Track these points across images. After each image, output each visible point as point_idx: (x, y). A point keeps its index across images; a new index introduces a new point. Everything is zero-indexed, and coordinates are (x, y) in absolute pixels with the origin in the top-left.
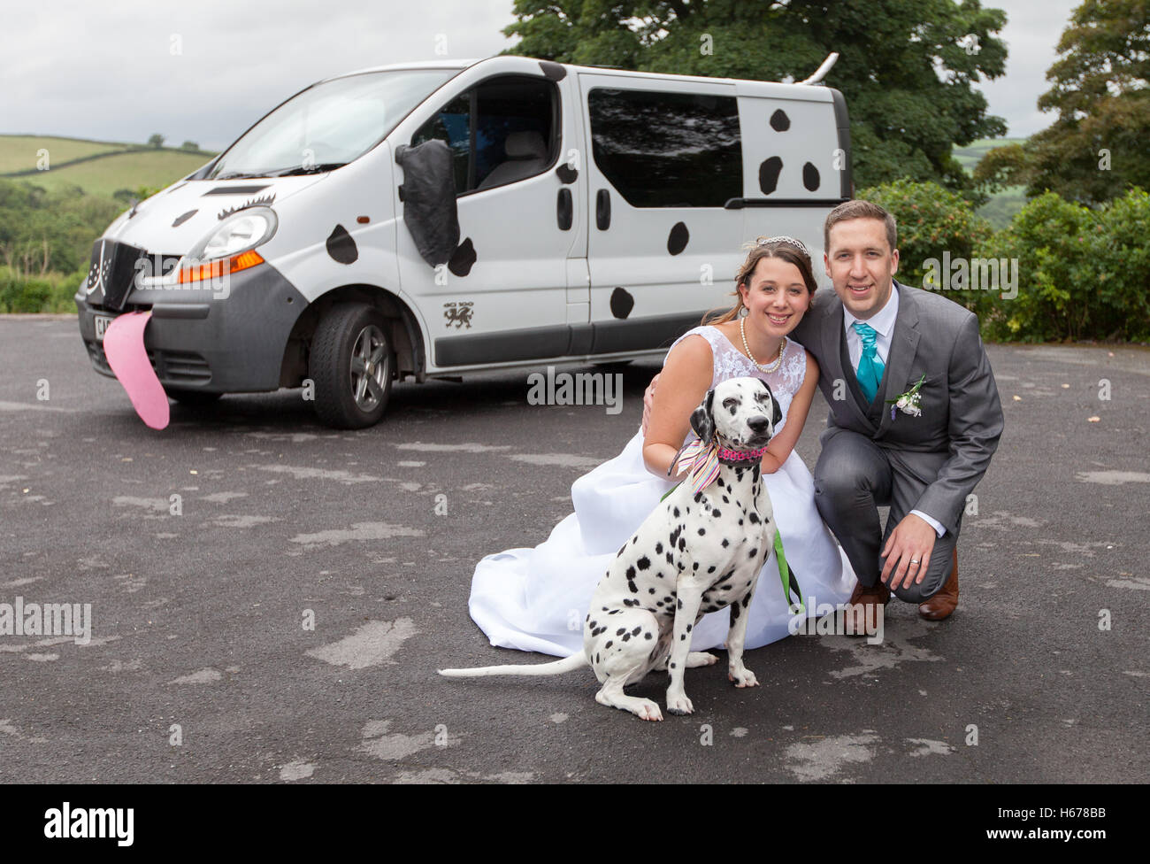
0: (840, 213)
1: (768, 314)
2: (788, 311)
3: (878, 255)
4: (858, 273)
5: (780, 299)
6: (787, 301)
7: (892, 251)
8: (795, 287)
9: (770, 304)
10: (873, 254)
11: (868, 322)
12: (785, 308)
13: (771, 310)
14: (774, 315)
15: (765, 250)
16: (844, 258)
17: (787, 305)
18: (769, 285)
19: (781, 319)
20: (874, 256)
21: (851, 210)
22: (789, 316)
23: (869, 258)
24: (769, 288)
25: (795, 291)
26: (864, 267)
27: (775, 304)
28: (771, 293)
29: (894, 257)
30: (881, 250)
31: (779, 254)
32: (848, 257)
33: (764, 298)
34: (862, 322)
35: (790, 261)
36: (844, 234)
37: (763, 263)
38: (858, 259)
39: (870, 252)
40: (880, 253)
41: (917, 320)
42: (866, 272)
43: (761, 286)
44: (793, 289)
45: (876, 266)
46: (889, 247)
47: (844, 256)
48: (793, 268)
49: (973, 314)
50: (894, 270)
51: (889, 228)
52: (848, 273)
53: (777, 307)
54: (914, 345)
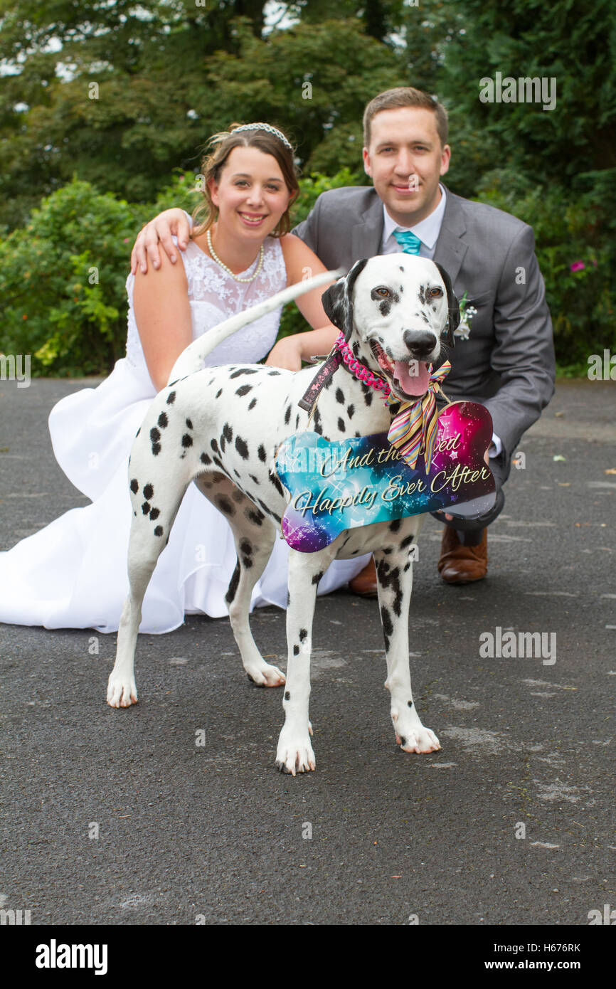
0: (384, 100)
1: (240, 213)
2: (264, 211)
3: (426, 150)
4: (402, 168)
5: (255, 195)
6: (263, 199)
7: (442, 146)
8: (273, 183)
9: (243, 202)
10: (421, 148)
11: (413, 230)
12: (260, 206)
13: (245, 209)
14: (247, 214)
15: (240, 138)
16: (389, 153)
17: (263, 202)
18: (242, 179)
19: (256, 219)
20: (423, 151)
21: (396, 98)
22: (265, 216)
23: (417, 154)
24: (243, 183)
25: (272, 187)
26: (410, 163)
27: (249, 202)
28: (245, 189)
29: (445, 154)
30: (430, 144)
31: (256, 144)
32: (392, 151)
33: (236, 194)
34: (405, 229)
35: (267, 151)
36: (387, 125)
37: (237, 153)
38: (404, 153)
39: (417, 147)
40: (428, 148)
41: (465, 230)
42: (413, 169)
43: (234, 181)
44: (270, 186)
45: (425, 163)
46: (438, 142)
47: (387, 150)
48: (270, 160)
49: (527, 227)
50: (444, 169)
51: (441, 119)
52: (393, 170)
53: (251, 205)
54: (459, 256)
